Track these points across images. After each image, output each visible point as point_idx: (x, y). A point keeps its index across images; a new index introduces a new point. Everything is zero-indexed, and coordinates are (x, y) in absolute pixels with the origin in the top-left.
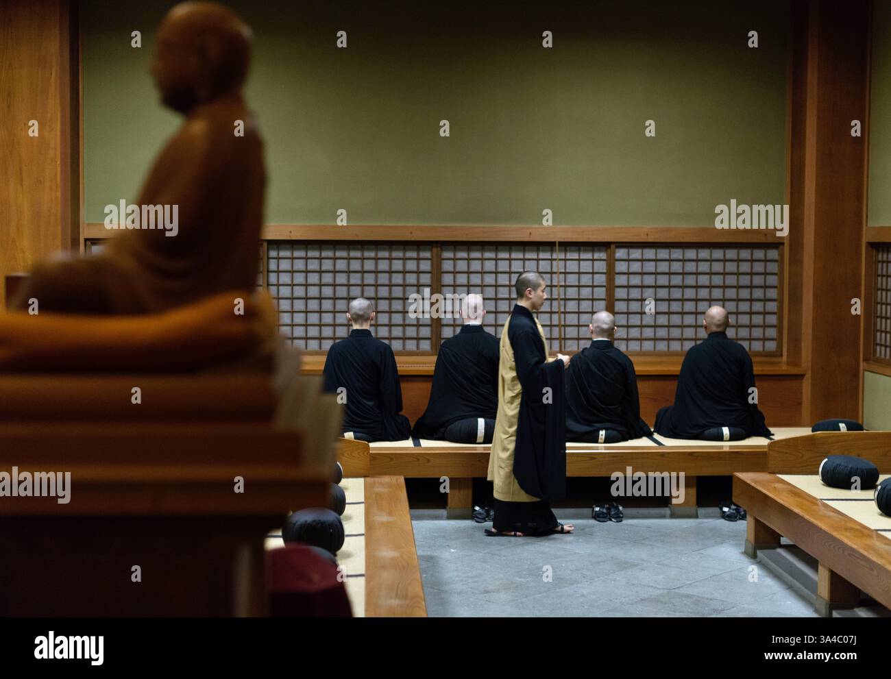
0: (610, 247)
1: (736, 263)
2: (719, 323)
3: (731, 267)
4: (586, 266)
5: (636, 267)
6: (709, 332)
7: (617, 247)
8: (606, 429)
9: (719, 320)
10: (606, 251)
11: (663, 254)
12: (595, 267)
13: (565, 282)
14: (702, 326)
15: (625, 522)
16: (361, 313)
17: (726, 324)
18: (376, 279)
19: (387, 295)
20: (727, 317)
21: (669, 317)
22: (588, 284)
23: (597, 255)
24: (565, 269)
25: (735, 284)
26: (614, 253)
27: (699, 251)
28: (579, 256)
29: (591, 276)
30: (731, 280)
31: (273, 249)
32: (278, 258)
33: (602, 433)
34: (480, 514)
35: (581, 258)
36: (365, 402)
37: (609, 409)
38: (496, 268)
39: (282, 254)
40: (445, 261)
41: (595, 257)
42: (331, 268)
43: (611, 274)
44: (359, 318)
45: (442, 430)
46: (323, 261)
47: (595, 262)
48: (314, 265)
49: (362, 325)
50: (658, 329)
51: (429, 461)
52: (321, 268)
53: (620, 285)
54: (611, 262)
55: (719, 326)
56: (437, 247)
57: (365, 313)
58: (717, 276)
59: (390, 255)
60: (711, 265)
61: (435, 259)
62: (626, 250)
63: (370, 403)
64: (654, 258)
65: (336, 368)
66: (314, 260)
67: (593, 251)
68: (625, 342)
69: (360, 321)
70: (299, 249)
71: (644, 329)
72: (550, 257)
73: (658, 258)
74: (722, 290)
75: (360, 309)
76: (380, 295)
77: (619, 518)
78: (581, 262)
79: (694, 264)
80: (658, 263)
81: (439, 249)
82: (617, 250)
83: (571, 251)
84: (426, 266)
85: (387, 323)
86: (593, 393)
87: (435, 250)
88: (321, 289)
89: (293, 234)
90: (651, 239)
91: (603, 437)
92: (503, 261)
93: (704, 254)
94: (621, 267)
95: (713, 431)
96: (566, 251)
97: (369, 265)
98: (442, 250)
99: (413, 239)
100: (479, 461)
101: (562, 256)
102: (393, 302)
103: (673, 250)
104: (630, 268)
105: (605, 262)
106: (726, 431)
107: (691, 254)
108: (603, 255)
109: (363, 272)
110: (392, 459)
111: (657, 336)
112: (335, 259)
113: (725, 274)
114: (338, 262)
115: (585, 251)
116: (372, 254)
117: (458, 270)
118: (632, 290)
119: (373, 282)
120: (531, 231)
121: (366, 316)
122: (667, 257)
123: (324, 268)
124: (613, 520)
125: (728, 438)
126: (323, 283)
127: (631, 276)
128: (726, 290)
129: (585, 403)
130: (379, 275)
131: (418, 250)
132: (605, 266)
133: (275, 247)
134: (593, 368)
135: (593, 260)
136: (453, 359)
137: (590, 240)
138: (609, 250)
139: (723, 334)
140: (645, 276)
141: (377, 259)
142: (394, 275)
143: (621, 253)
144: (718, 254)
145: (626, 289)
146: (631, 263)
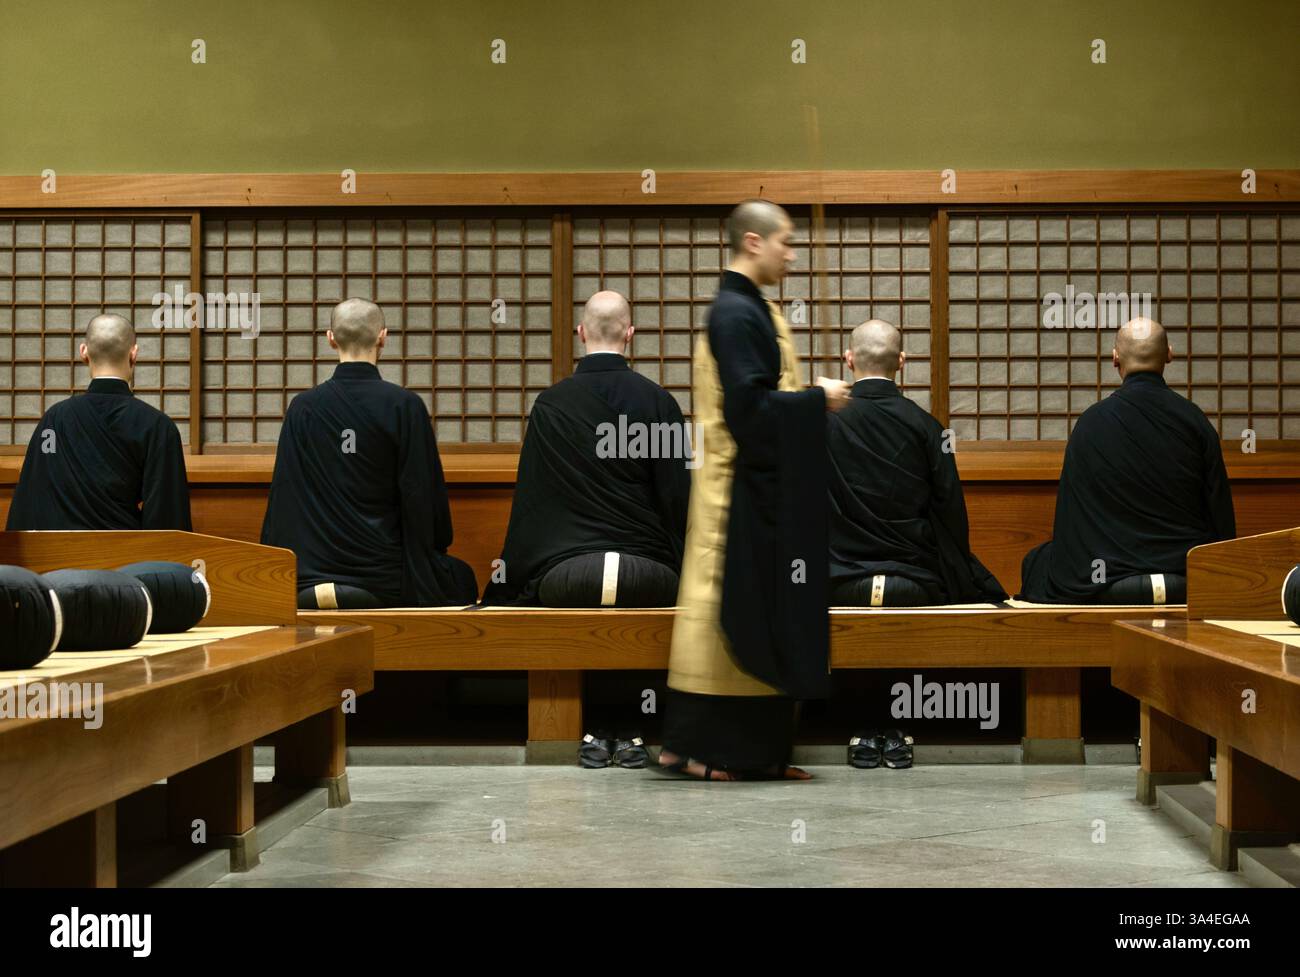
0: (936, 217)
1: (1215, 249)
2: (1145, 352)
3: (1204, 257)
4: (885, 259)
5: (994, 259)
6: (1125, 374)
7: (952, 216)
8: (888, 574)
9: (1144, 348)
10: (928, 226)
11: (1054, 230)
12: (906, 261)
13: (841, 295)
14: (1110, 358)
15: (916, 768)
16: (352, 327)
17: (1160, 352)
18: (434, 291)
19: (456, 325)
20: (1162, 341)
21: (1069, 366)
22: (894, 298)
23: (909, 236)
24: (841, 266)
25: (1215, 294)
26: (947, 228)
27: (1134, 222)
28: (871, 238)
29: (896, 279)
30: (1205, 286)
31: (215, 229)
32: (226, 249)
33: (879, 583)
34: (594, 749)
35: (875, 240)
36: (363, 517)
37: (893, 525)
38: (691, 265)
39: (236, 238)
40: (582, 252)
41: (906, 239)
42: (337, 268)
43: (940, 274)
44: (349, 338)
45: (533, 582)
46: (320, 253)
47: (906, 250)
48: (300, 262)
49: (356, 354)
50: (1045, 394)
51: (481, 633)
52: (315, 267)
53: (961, 297)
54: (941, 249)
55: (1144, 359)
56: (562, 220)
57: (363, 327)
58: (1173, 278)
59: (464, 239)
60: (1159, 252)
61: (558, 249)
62: (971, 223)
63: (372, 522)
64: (1034, 238)
65: (301, 449)
66: (301, 252)
67: (901, 226)
68: (972, 422)
69: (352, 346)
70: (270, 229)
71: (1015, 394)
72: (808, 241)
73: (1043, 238)
74: (1185, 307)
75: (352, 320)
76: (442, 324)
77: (904, 760)
78: (876, 251)
79: (1122, 251)
80: (1043, 249)
81: (567, 226)
82: (952, 223)
83: (852, 227)
84: (539, 261)
85: (457, 383)
86: (855, 491)
87: (557, 226)
88: (315, 313)
89: (253, 193)
90: (1025, 196)
91: (881, 592)
92: (706, 250)
93: (1144, 228)
94: (962, 259)
95: (1130, 582)
96: (842, 227)
97: (419, 262)
98: (574, 227)
99: (508, 203)
100: (593, 633)
101: (833, 236)
102: (471, 339)
103: (1074, 223)
104: (981, 261)
105: (927, 251)
106: (1158, 582)
107: (1114, 229)
108: (922, 235)
109: (406, 276)
110: (400, 629)
111: (1042, 408)
112: (346, 248)
113: (1190, 272)
114: (353, 254)
115: (884, 226)
116: (425, 238)
117: (610, 268)
118: (986, 309)
119: (427, 298)
120: (762, 181)
121: (366, 334)
122: (1063, 237)
123: (322, 268)
124: (890, 764)
125: (1164, 598)
126: (319, 300)
127: (983, 278)
128: (1195, 306)
129: (840, 512)
130: (441, 282)
131: (524, 228)
132: (927, 258)
133: (220, 223)
134: (853, 438)
135: (901, 245)
136: (556, 426)
137: (891, 201)
138: (934, 223)
139: (1156, 375)
140: (1015, 279)
141: (435, 248)
142: (473, 283)
143: (961, 229)
144: (1174, 228)
145: (974, 307)
146: (983, 250)
